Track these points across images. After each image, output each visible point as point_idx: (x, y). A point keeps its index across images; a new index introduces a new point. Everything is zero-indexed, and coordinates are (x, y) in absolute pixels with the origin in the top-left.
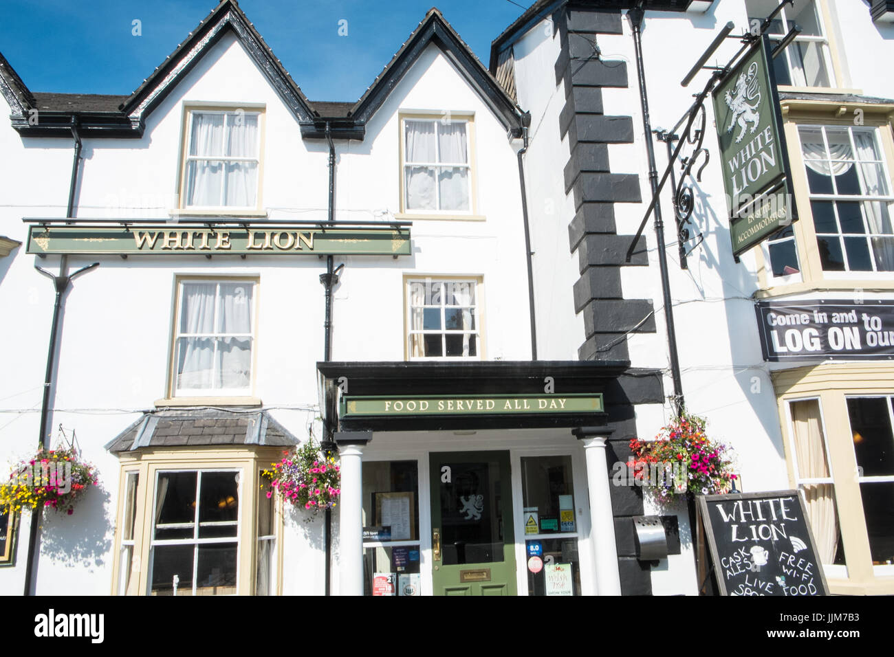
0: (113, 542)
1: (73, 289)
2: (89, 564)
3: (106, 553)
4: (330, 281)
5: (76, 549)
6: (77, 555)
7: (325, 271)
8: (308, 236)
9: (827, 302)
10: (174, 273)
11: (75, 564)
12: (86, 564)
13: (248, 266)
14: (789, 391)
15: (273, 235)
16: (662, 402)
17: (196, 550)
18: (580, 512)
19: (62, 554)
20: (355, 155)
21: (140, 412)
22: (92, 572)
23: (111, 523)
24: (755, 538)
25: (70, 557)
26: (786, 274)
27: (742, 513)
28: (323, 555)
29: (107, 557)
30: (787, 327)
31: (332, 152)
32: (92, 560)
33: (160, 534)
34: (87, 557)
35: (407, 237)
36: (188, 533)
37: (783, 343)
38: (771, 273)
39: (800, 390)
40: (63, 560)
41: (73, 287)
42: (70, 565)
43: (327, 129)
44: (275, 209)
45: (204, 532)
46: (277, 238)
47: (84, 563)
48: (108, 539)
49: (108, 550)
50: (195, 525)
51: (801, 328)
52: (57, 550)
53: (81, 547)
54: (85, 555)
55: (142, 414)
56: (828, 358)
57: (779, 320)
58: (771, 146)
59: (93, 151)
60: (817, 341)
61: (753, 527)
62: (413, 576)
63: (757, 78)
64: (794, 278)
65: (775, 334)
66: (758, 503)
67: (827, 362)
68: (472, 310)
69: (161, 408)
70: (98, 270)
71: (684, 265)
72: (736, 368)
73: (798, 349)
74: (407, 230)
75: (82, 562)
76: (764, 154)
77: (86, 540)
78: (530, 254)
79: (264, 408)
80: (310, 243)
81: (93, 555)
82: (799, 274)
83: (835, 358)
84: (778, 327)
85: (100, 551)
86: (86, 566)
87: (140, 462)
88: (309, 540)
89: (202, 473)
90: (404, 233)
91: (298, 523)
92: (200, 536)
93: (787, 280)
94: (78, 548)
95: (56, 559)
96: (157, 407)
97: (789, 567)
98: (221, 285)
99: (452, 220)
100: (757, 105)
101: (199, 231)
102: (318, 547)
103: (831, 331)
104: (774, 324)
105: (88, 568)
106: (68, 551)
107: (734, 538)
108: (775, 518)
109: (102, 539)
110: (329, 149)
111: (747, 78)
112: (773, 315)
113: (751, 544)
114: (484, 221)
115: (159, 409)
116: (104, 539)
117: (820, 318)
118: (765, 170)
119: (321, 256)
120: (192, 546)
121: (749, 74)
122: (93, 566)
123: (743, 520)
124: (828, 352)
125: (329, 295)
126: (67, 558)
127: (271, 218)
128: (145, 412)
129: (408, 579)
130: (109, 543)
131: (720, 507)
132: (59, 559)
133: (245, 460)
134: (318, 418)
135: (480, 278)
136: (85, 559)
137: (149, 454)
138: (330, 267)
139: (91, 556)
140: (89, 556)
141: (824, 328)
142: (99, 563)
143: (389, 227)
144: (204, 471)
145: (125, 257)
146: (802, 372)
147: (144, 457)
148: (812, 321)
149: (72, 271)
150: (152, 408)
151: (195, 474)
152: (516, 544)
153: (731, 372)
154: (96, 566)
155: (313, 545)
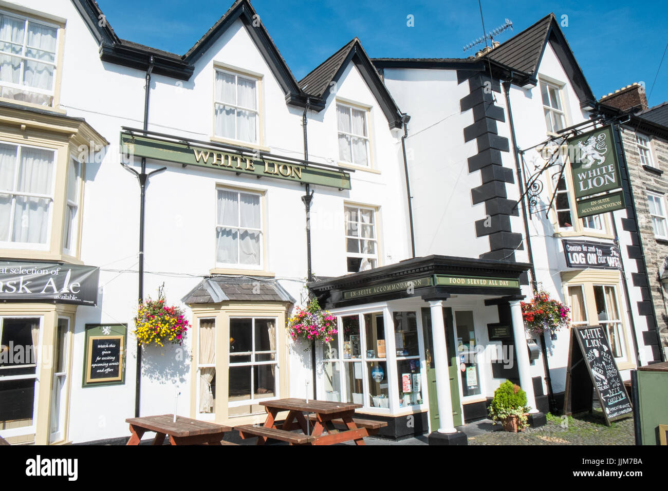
0: (190, 366)
1: (150, 185)
2: (176, 381)
3: (186, 374)
4: (307, 200)
5: (166, 371)
6: (167, 376)
7: (304, 193)
8: (298, 169)
9: (587, 241)
10: (216, 182)
11: (166, 382)
12: (174, 382)
13: (261, 184)
14: (569, 281)
15: (279, 166)
16: (528, 285)
17: (252, 369)
18: (478, 340)
19: (157, 375)
20: (315, 121)
21: (202, 277)
22: (178, 387)
23: (189, 353)
24: (593, 346)
25: (162, 377)
26: (566, 226)
27: (588, 335)
28: (311, 372)
29: (187, 376)
30: (573, 252)
31: (305, 115)
32: (177, 378)
33: (233, 359)
34: (174, 377)
35: (349, 179)
36: (247, 358)
37: (573, 260)
38: (559, 226)
39: (574, 281)
40: (158, 379)
41: (149, 183)
42: (163, 383)
43: (308, 102)
44: (274, 148)
45: (258, 358)
46: (281, 168)
47: (172, 381)
48: (187, 364)
49: (187, 371)
50: (253, 353)
51: (578, 252)
52: (153, 372)
53: (169, 370)
54: (172, 375)
55: (203, 278)
56: (587, 267)
57: (571, 249)
58: (613, 174)
59: (155, 84)
60: (584, 259)
61: (592, 341)
62: (418, 375)
63: (604, 141)
64: (570, 229)
65: (569, 254)
66: (591, 330)
67: (587, 269)
68: (371, 227)
69: (216, 275)
70: (166, 173)
71: (531, 219)
72: (551, 270)
73: (578, 262)
74: (348, 174)
75: (171, 380)
76: (607, 176)
77: (173, 365)
78: (409, 198)
79: (276, 278)
80: (300, 174)
81: (178, 375)
82: (572, 227)
83: (590, 267)
84: (570, 252)
85: (182, 372)
86: (174, 383)
87: (219, 311)
88: (303, 363)
89: (255, 319)
90: (347, 176)
91: (297, 352)
92: (257, 360)
93: (567, 229)
94: (167, 370)
95: (153, 378)
96: (212, 274)
97: (605, 358)
98: (241, 194)
99: (366, 171)
100: (604, 153)
101: (235, 156)
102: (308, 367)
103: (589, 254)
104: (569, 250)
105: (175, 384)
106: (161, 373)
107: (588, 346)
108: (597, 337)
109: (183, 364)
110: (302, 113)
111: (597, 139)
112: (568, 246)
113: (592, 348)
114: (380, 174)
115: (214, 276)
116: (185, 364)
117: (585, 249)
118: (607, 183)
119: (302, 183)
120: (250, 367)
121: (598, 137)
122: (178, 383)
123: (589, 338)
124: (587, 265)
125: (308, 210)
126: (160, 378)
127: (272, 153)
128: (206, 277)
129: (416, 377)
130: (188, 367)
131: (581, 332)
132: (155, 378)
133: (279, 311)
134: (305, 287)
135: (377, 208)
136: (172, 378)
137: (226, 305)
138: (308, 191)
139: (176, 376)
140: (175, 376)
141: (586, 253)
142: (182, 380)
143: (338, 170)
144: (256, 318)
145: (184, 165)
146: (577, 273)
147: (223, 307)
148: (582, 250)
149: (148, 171)
150: (209, 275)
151: (251, 320)
152: (457, 357)
153: (549, 271)
154: (180, 382)
155: (305, 366)
